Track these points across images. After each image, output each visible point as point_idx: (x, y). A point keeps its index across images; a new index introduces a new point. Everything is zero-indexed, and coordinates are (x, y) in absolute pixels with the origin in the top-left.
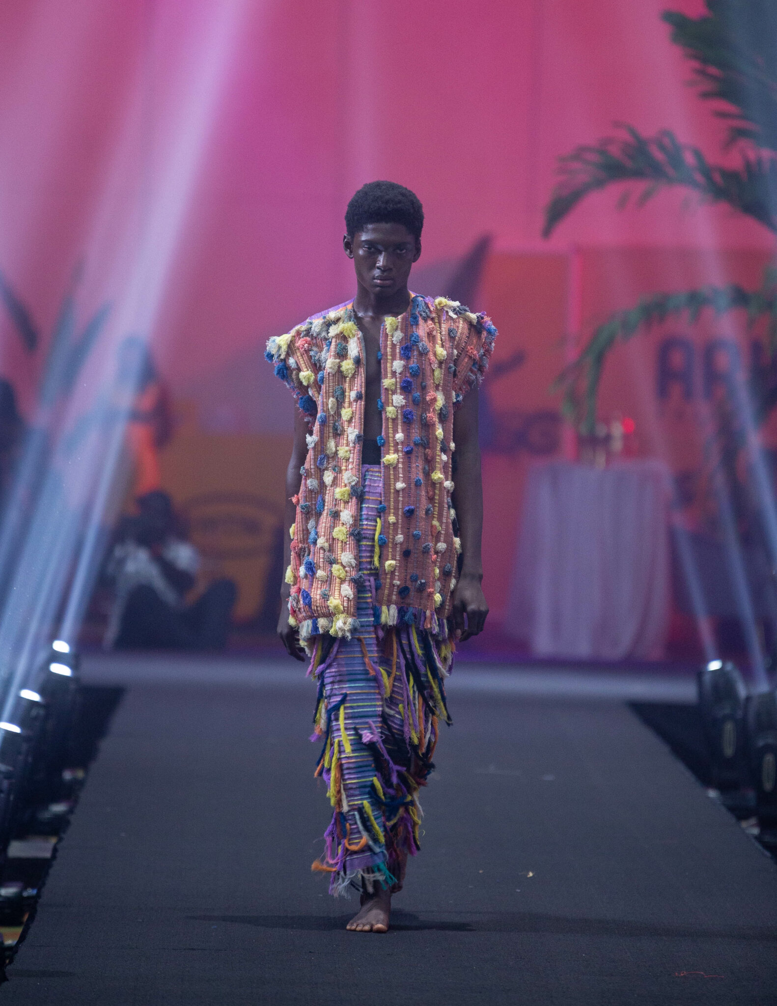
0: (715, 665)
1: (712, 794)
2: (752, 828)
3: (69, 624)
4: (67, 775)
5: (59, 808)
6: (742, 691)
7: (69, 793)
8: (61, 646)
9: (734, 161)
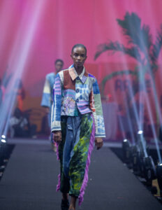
0: (125, 141)
1: (125, 165)
2: (132, 171)
3: (5, 132)
4: (5, 161)
5: (3, 167)
6: (130, 145)
7: (5, 164)
8: (4, 137)
9: (129, 47)
